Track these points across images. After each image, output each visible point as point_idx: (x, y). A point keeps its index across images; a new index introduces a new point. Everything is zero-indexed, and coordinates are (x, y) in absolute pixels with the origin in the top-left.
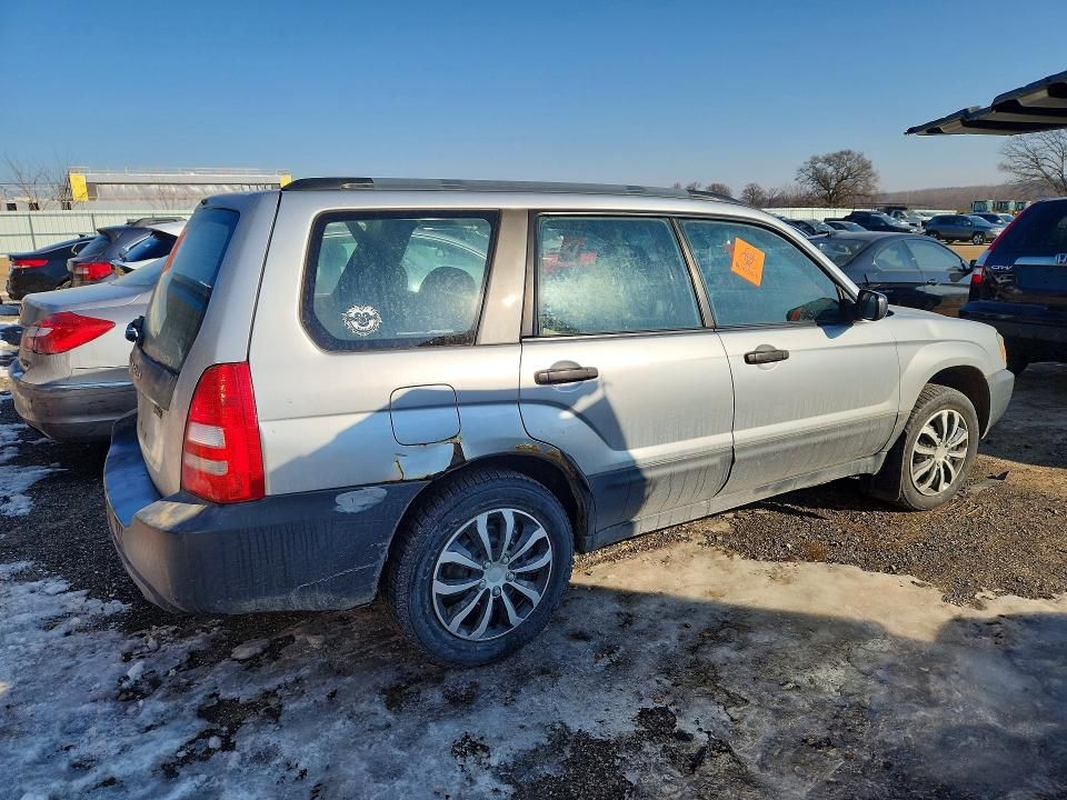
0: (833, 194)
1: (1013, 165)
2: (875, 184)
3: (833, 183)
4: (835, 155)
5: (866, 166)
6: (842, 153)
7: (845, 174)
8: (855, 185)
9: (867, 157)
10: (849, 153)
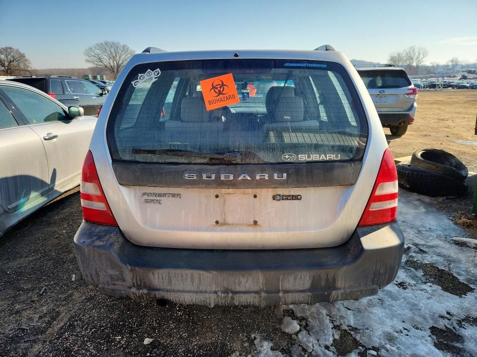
0: (8, 69)
1: (91, 60)
2: (29, 65)
3: (6, 64)
4: (3, 49)
5: (22, 56)
6: (7, 48)
7: (12, 59)
8: (18, 65)
9: (22, 52)
10: (11, 48)
